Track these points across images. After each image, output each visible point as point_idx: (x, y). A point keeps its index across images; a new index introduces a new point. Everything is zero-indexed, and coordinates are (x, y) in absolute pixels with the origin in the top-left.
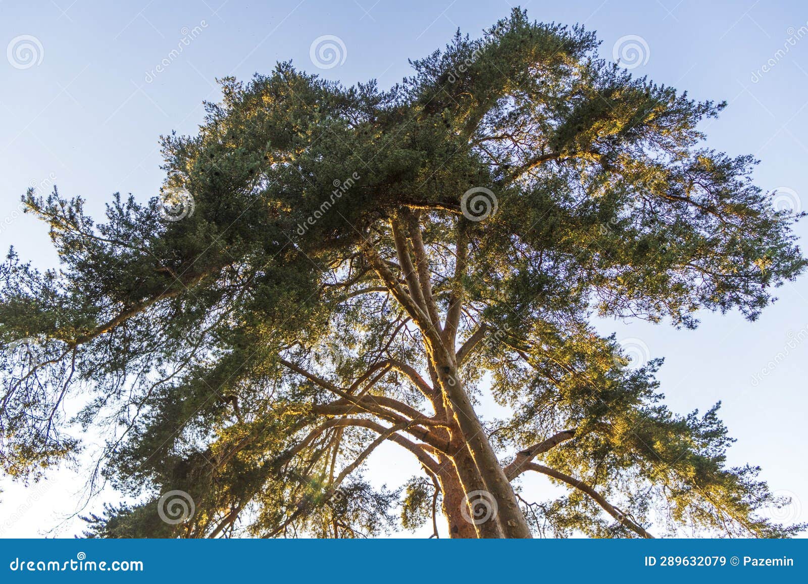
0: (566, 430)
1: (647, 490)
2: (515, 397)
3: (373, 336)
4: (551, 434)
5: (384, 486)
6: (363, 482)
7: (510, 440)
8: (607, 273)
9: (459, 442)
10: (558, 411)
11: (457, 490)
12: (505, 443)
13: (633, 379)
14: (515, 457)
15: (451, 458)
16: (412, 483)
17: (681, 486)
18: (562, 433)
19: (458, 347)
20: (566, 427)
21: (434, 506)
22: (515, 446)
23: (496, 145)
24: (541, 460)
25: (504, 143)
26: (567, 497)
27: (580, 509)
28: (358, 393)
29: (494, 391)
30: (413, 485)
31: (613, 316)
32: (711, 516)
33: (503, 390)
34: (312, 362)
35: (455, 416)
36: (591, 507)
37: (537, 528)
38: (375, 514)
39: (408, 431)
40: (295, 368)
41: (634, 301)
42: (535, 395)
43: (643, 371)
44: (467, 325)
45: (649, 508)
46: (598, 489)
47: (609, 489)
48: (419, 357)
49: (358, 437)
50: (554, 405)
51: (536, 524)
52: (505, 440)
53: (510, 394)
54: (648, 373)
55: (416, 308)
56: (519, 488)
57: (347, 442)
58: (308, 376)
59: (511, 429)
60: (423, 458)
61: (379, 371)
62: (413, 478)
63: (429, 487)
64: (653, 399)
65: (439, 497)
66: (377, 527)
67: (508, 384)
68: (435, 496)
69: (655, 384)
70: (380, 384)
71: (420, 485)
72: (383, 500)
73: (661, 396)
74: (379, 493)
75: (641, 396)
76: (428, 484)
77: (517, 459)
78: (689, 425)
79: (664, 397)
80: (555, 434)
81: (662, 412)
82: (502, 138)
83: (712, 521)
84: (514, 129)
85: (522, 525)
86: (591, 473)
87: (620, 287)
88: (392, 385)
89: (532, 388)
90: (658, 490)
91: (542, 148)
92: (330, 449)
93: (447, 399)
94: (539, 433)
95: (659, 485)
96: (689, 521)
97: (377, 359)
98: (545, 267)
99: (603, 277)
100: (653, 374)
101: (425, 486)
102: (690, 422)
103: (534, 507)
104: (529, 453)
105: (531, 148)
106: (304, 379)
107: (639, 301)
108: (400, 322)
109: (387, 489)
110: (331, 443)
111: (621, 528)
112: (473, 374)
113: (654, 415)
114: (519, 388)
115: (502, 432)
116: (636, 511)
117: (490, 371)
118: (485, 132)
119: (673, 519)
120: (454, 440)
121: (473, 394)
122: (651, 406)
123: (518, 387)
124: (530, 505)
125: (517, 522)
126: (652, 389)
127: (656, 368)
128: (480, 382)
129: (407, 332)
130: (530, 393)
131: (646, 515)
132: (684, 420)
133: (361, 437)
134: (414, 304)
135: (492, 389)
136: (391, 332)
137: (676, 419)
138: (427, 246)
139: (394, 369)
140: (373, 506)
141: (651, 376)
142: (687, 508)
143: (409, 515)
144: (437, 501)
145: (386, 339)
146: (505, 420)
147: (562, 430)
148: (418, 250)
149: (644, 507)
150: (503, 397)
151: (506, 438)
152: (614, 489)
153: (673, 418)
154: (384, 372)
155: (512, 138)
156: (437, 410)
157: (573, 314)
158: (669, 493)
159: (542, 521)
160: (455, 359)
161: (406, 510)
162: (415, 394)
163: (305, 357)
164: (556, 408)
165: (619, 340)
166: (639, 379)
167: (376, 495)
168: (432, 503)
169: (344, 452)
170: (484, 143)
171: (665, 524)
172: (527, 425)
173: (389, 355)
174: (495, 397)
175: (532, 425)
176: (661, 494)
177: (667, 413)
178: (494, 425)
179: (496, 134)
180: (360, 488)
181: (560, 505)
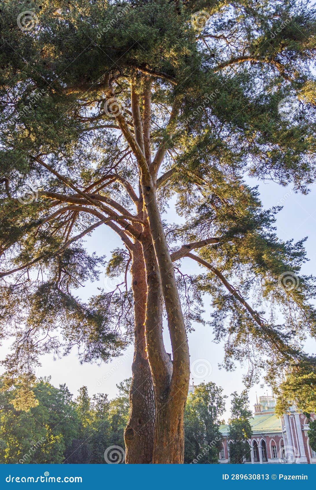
0: (214, 237)
1: (252, 278)
2: (189, 212)
3: (109, 158)
4: (206, 238)
5: (94, 253)
6: (82, 248)
7: (180, 237)
8: (262, 147)
9: (147, 234)
10: (213, 225)
11: (141, 261)
12: (177, 238)
13: (261, 215)
14: (181, 247)
15: (140, 243)
16: (116, 251)
17: (271, 280)
18: (212, 239)
19: (159, 175)
20: (215, 235)
21: (127, 266)
22: (182, 241)
23: (214, 42)
24: (196, 252)
25: (220, 42)
26: (206, 274)
27: (212, 282)
28: (93, 191)
29: (177, 206)
30: (117, 253)
31: (258, 177)
32: (283, 297)
33: (182, 207)
34: (62, 166)
35: (148, 218)
36: (218, 282)
37: (184, 288)
38: (86, 268)
39: (117, 222)
40: (50, 168)
41: (274, 170)
42: (201, 214)
43: (268, 212)
44: (169, 162)
45: (250, 289)
46: (224, 273)
47: (231, 274)
48: (136, 177)
49: (88, 218)
50: (211, 222)
51: (184, 286)
52: (178, 236)
53: (186, 210)
54: (271, 214)
55: (136, 145)
56: (179, 265)
57: (81, 220)
58: (58, 175)
59: (182, 231)
60: (124, 239)
61: (108, 181)
62: (117, 248)
63: (126, 255)
64: (270, 229)
65: (131, 262)
66: (86, 276)
67: (186, 203)
68: (129, 261)
69: (274, 221)
70: (107, 189)
71: (121, 253)
72: (93, 261)
73: (274, 228)
74: (91, 256)
75: (263, 226)
76: (126, 254)
77: (181, 249)
78: (286, 247)
79: (276, 229)
80: (207, 238)
81: (273, 237)
82: (219, 37)
83: (283, 300)
84: (229, 33)
85: (174, 288)
86: (223, 263)
87: (267, 159)
88: (115, 191)
89: (200, 210)
90: (258, 280)
91: (244, 52)
92: (69, 222)
93: (145, 207)
94: (198, 236)
95: (259, 277)
96: (270, 298)
97: (107, 173)
98: (223, 135)
99: (258, 150)
100: (273, 214)
101: (124, 254)
102: (287, 245)
103: (186, 277)
104: (189, 247)
105: (237, 50)
106: (55, 177)
107: (277, 171)
108: (127, 152)
109: (96, 255)
110: (70, 219)
111: (231, 297)
112: (166, 194)
113: (268, 238)
114: (193, 208)
115: (176, 232)
116: (243, 289)
117: (177, 194)
118: (209, 31)
119: (262, 296)
120: (144, 232)
121: (163, 206)
122: (268, 232)
123: (192, 206)
124: (183, 276)
125: (172, 286)
126: (271, 223)
127: (276, 212)
128: (170, 199)
129: (130, 159)
130: (199, 212)
131: (248, 292)
132: (284, 244)
133: (90, 218)
134: (136, 142)
135: (176, 205)
136: (120, 157)
137: (280, 242)
138: (154, 104)
139: (117, 181)
140: (86, 264)
141: (272, 216)
142: (272, 292)
143: (111, 269)
144: (130, 264)
145: (116, 161)
146: (180, 225)
147: (213, 237)
148: (147, 105)
149: (247, 287)
150: (182, 211)
151: (178, 235)
152: (234, 275)
153: (278, 241)
154: (111, 182)
155: (226, 40)
156: (139, 212)
157: (234, 169)
158: (264, 282)
159: (188, 285)
160: (156, 183)
161: (109, 266)
162: (128, 199)
163: (57, 163)
164: (212, 223)
165: (259, 190)
166: (265, 216)
167: (89, 257)
168: (126, 264)
169: (79, 226)
170: (207, 39)
171: (257, 299)
172: (192, 230)
173: (116, 172)
174: (177, 210)
175: (196, 230)
176: (259, 281)
177: (275, 238)
178: (173, 226)
179: (216, 34)
180: (80, 251)
181: (201, 278)
